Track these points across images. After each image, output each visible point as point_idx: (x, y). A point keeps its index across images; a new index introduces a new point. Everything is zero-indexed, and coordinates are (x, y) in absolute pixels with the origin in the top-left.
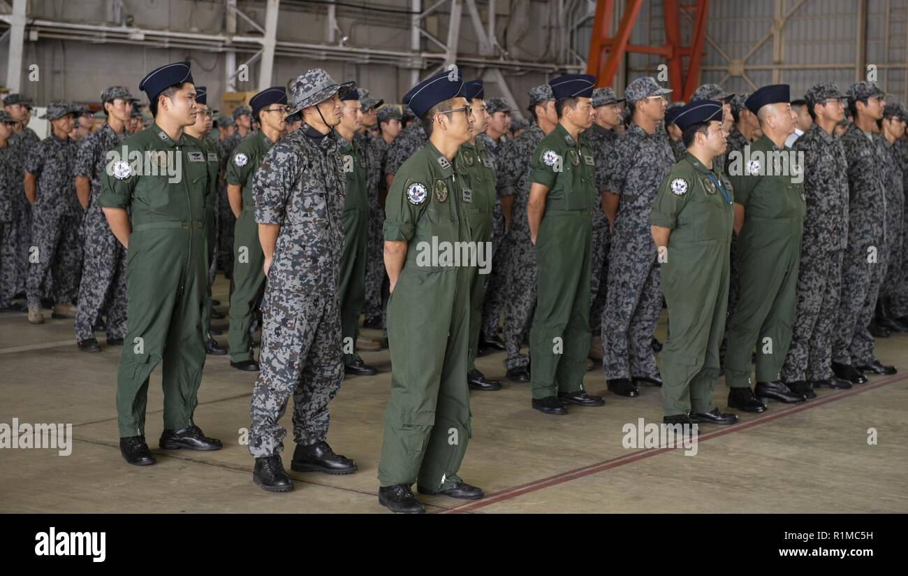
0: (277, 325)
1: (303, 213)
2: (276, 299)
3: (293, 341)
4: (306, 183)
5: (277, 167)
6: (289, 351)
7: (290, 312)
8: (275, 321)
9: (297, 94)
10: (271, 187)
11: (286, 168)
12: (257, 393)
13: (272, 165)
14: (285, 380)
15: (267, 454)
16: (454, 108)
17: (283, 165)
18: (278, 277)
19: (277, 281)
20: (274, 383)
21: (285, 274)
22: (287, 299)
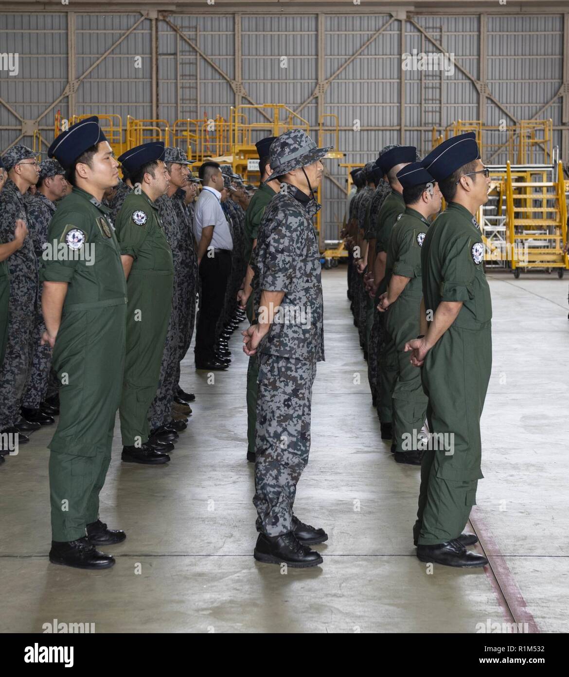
0: (287, 397)
1: (305, 279)
2: (283, 370)
3: (304, 411)
4: (311, 248)
5: (290, 232)
6: (300, 422)
7: (299, 382)
8: (284, 393)
9: (282, 154)
10: (286, 253)
11: (298, 233)
12: (267, 470)
13: (284, 230)
14: (299, 453)
15: (285, 531)
16: (477, 170)
17: (296, 230)
18: (289, 344)
19: (288, 348)
20: (285, 458)
21: (296, 342)
22: (296, 369)
